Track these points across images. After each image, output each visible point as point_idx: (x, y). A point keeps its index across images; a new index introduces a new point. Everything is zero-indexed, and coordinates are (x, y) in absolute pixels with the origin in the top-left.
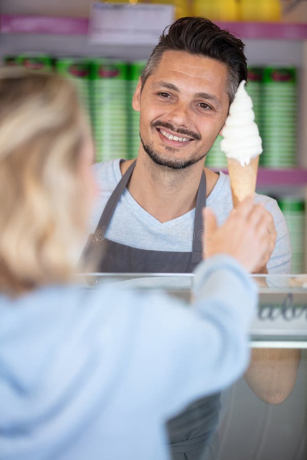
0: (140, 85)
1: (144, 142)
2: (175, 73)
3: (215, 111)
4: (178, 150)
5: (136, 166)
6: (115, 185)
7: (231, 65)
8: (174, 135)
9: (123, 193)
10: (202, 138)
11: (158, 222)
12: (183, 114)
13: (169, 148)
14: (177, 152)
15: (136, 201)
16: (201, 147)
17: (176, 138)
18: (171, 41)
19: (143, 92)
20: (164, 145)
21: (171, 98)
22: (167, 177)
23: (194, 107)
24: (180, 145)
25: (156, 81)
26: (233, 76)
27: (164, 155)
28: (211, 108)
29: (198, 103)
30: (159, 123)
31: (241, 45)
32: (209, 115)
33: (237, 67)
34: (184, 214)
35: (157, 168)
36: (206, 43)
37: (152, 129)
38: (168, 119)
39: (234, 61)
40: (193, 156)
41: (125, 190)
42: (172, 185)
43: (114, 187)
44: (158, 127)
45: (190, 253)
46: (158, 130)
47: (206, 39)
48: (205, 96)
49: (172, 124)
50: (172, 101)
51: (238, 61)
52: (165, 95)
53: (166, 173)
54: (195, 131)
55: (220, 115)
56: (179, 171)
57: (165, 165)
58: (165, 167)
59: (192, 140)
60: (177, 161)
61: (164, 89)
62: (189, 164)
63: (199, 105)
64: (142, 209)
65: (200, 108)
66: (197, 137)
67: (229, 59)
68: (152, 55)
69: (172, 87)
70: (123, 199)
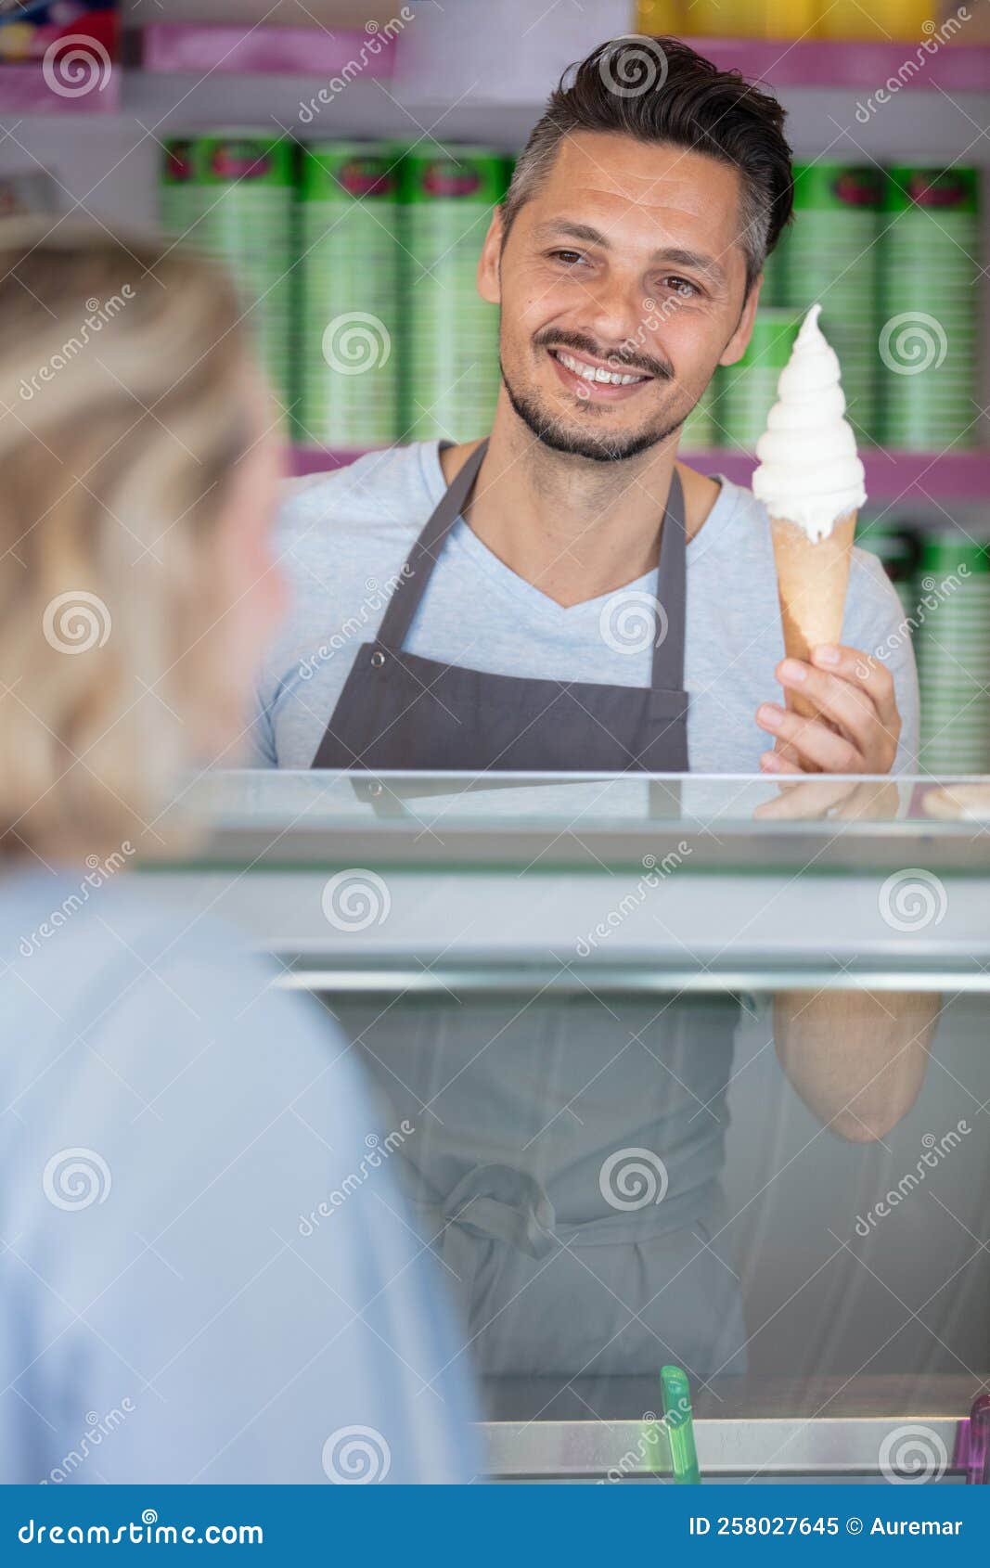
0: (499, 228)
1: (514, 389)
2: (596, 196)
3: (710, 298)
4: (609, 410)
5: (489, 453)
6: (430, 511)
7: (749, 170)
8: (597, 367)
9: (453, 532)
10: (678, 373)
11: (553, 604)
12: (622, 310)
13: (585, 406)
14: (606, 415)
15: (492, 551)
16: (675, 398)
17: (603, 377)
18: (583, 108)
19: (506, 249)
20: (570, 395)
21: (587, 265)
22: (577, 483)
23: (653, 289)
24: (615, 393)
25: (546, 218)
26: (756, 199)
27: (572, 423)
28: (698, 290)
29: (662, 277)
30: (555, 336)
31: (775, 112)
32: (691, 308)
33: (766, 174)
34: (627, 584)
35: (553, 459)
36: (679, 111)
37: (535, 352)
38: (582, 322)
39: (757, 158)
40: (652, 422)
41: (457, 525)
42: (595, 503)
43: (425, 514)
44: (553, 346)
45: (646, 692)
46: (553, 354)
47: (680, 97)
48: (680, 257)
49: (593, 336)
50: (591, 272)
51: (767, 159)
52: (568, 256)
53: (576, 473)
54: (655, 353)
55: (724, 308)
56: (611, 465)
57: (575, 451)
58: (574, 456)
59: (647, 379)
60: (609, 439)
61: (567, 242)
62: (639, 446)
63: (666, 282)
64: (509, 572)
65: (668, 289)
66: (660, 371)
67: (744, 151)
68: (529, 146)
69: (590, 235)
70: (452, 545)
